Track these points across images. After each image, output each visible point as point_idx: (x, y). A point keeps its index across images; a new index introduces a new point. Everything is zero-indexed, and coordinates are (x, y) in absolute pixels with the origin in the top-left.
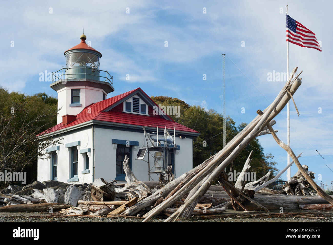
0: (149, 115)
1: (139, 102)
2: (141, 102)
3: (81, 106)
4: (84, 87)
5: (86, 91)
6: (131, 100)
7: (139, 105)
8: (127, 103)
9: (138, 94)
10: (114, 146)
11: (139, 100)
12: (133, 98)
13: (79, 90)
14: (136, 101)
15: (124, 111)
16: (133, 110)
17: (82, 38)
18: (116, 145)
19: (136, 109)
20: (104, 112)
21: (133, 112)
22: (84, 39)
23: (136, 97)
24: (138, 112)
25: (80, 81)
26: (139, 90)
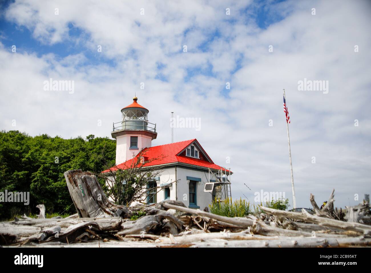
0: (199, 159)
1: (194, 149)
2: (195, 149)
3: (138, 149)
4: (141, 135)
5: (142, 138)
6: (190, 148)
7: (194, 151)
8: (188, 149)
9: (194, 144)
10: (188, 182)
11: (194, 148)
12: (191, 146)
13: (137, 137)
14: (192, 148)
15: (186, 155)
16: (191, 155)
17: (134, 100)
18: (189, 181)
19: (193, 155)
20: (177, 156)
21: (191, 156)
22: (135, 100)
23: (193, 145)
24: (193, 156)
25: (139, 131)
26: (195, 141)
